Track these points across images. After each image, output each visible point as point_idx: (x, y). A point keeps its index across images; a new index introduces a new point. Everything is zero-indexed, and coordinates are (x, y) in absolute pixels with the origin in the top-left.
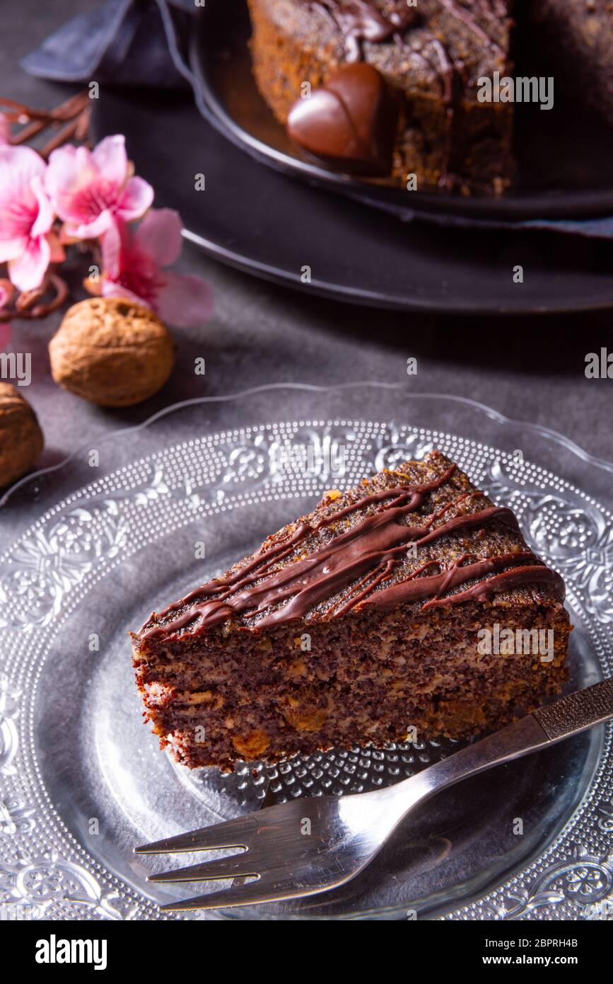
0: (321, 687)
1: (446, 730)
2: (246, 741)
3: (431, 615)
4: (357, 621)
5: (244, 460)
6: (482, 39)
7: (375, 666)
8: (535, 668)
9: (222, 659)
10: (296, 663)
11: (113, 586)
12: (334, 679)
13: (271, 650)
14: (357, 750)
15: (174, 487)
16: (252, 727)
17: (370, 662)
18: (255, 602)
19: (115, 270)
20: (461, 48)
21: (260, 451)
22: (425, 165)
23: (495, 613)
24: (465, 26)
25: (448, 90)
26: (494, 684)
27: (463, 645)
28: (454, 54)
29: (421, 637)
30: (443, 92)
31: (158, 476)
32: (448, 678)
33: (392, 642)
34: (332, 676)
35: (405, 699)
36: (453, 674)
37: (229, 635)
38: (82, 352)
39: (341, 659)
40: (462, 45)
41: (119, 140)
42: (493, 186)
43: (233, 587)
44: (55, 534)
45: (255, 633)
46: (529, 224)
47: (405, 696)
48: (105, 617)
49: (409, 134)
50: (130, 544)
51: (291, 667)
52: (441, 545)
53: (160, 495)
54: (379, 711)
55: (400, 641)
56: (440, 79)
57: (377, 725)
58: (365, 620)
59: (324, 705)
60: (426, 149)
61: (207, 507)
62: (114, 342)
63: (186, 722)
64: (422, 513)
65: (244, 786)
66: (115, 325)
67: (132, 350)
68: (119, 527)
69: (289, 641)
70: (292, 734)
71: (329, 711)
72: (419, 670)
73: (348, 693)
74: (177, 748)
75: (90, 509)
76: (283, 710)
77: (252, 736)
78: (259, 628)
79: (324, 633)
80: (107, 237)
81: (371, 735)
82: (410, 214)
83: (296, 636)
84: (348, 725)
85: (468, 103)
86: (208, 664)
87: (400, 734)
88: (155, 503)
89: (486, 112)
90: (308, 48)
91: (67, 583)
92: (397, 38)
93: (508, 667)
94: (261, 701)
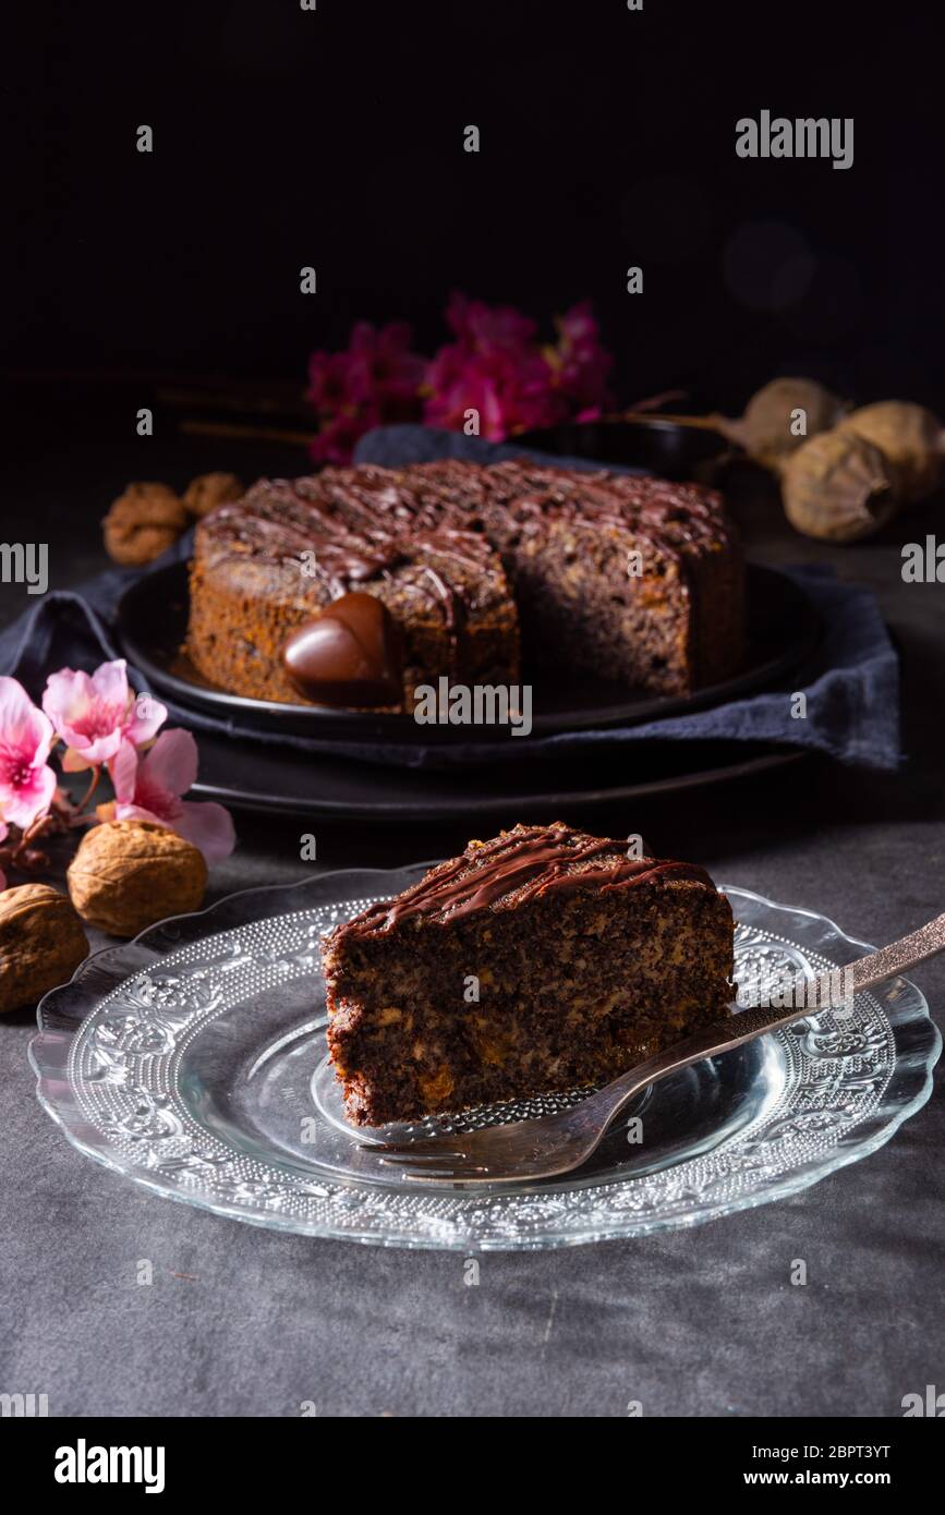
0: (506, 1002)
2: (433, 1078)
3: (609, 901)
4: (540, 911)
6: (475, 567)
7: (557, 973)
8: (706, 977)
9: (413, 963)
10: (482, 970)
12: (517, 996)
13: (460, 950)
15: (257, 956)
16: (439, 1061)
17: (552, 967)
19: (132, 793)
20: (456, 575)
23: (666, 898)
24: (452, 559)
25: (450, 614)
26: (669, 1002)
27: (637, 944)
28: (451, 582)
29: (600, 931)
30: (444, 618)
31: (238, 948)
32: (625, 993)
33: (571, 939)
34: (516, 989)
35: (584, 1025)
36: (630, 987)
37: (422, 929)
38: (114, 863)
39: (526, 962)
41: (120, 664)
44: (146, 992)
45: (445, 926)
46: (556, 739)
47: (584, 1020)
50: (228, 1000)
53: (245, 963)
54: (561, 1044)
55: (581, 937)
56: (440, 605)
57: (558, 1061)
58: (547, 907)
59: (509, 1029)
61: (298, 969)
62: (150, 852)
63: (374, 1054)
66: (147, 837)
67: (169, 859)
68: (211, 987)
69: (477, 936)
70: (477, 1072)
71: (514, 1037)
72: (598, 979)
73: (531, 1012)
74: (358, 1101)
75: (175, 975)
76: (469, 1034)
77: (438, 1073)
78: (448, 921)
79: (511, 926)
80: (118, 760)
81: (554, 1076)
82: (422, 752)
83: (483, 930)
84: (529, 1061)
85: (472, 628)
86: (399, 970)
87: (580, 1078)
88: (241, 968)
89: (493, 635)
90: (282, 602)
91: (172, 1025)
92: (386, 573)
93: (680, 979)
94: (448, 1022)
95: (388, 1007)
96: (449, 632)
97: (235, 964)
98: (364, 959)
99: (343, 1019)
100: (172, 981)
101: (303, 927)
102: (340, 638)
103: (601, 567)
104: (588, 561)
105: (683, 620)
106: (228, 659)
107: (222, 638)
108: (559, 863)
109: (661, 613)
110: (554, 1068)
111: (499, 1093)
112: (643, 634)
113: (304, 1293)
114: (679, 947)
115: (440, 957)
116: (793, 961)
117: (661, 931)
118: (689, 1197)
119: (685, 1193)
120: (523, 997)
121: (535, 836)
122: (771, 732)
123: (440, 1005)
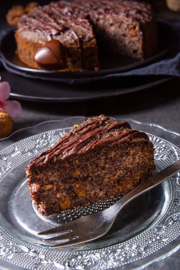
0: (85, 179)
1: (122, 192)
2: (64, 202)
3: (115, 147)
4: (93, 152)
5: (41, 142)
6: (85, 30)
7: (100, 169)
8: (146, 165)
9: (54, 171)
10: (76, 171)
11: (9, 179)
12: (88, 176)
13: (69, 166)
14: (97, 203)
15: (22, 151)
16: (65, 197)
17: (98, 167)
18: (62, 152)
20: (80, 33)
21: (45, 139)
22: (74, 67)
23: (133, 145)
24: (80, 28)
25: (78, 43)
26: (135, 173)
27: (124, 158)
28: (78, 34)
29: (113, 156)
30: (77, 44)
31: (16, 149)
32: (121, 172)
33: (104, 159)
34: (87, 175)
35: (109, 182)
36: (123, 170)
37: (56, 161)
39: (90, 167)
42: (95, 70)
43: (53, 151)
45: (64, 160)
47: (109, 180)
48: (8, 187)
49: (69, 59)
50: (12, 167)
51: (75, 172)
52: (112, 131)
53: (18, 154)
54: (102, 187)
55: (106, 158)
56: (76, 41)
57: (102, 192)
58: (96, 151)
59: (86, 186)
60: (74, 62)
61: (33, 155)
63: (45, 197)
64: (104, 125)
65: (65, 218)
68: (8, 163)
69: (74, 162)
70: (77, 198)
71: (88, 188)
72: (113, 169)
73: (93, 180)
74: (42, 209)
76: (74, 189)
77: (65, 200)
78: (65, 158)
79: (84, 158)
81: (101, 196)
83: (76, 160)
84: (93, 193)
85: (85, 47)
86: (50, 174)
87: (109, 196)
88: (17, 156)
89: (90, 48)
90: (36, 42)
92: (61, 33)
93: (138, 166)
94: (67, 186)
95: (48, 185)
96: (78, 48)
97: (16, 154)
98: (39, 172)
99: (34, 188)
101: (36, 140)
102: (49, 52)
103: (120, 27)
104: (116, 25)
105: (141, 41)
106: (25, 56)
108: (100, 134)
109: (135, 39)
110: (101, 194)
111: (85, 203)
112: (131, 44)
114: (137, 158)
115: (63, 169)
116: (172, 150)
117: (131, 154)
118: (139, 254)
119: (138, 252)
120: (90, 177)
121: (93, 123)
122: (164, 72)
123: (64, 182)
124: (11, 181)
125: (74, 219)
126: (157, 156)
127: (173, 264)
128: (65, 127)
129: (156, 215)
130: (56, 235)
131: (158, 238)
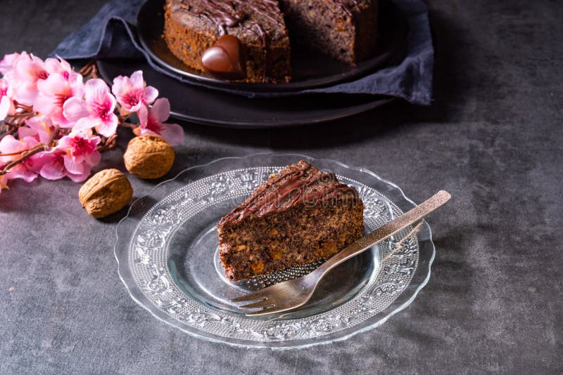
0: (282, 240)
1: (324, 256)
2: (256, 266)
3: (319, 205)
4: (294, 210)
5: (218, 186)
6: (274, 21)
7: (300, 229)
8: (353, 225)
9: (249, 230)
10: (274, 230)
12: (286, 237)
13: (266, 225)
14: (294, 268)
15: (193, 198)
16: (258, 260)
17: (298, 227)
18: (258, 208)
19: (146, 124)
21: (222, 182)
22: (256, 75)
23: (339, 202)
24: (265, 17)
25: (264, 42)
26: (340, 234)
27: (329, 217)
28: (265, 28)
29: (316, 214)
30: (262, 43)
31: (186, 195)
32: (324, 232)
33: (306, 218)
34: (286, 235)
35: (310, 243)
36: (326, 231)
37: (252, 219)
38: (141, 156)
39: (289, 226)
40: (267, 25)
41: (140, 72)
42: (285, 80)
43: (248, 206)
44: (154, 218)
45: (261, 218)
49: (248, 63)
50: (184, 219)
51: (272, 232)
52: (316, 185)
53: (189, 202)
54: (301, 250)
55: (309, 217)
56: (260, 39)
57: (300, 256)
58: (297, 209)
59: (283, 248)
60: (256, 68)
61: (208, 203)
62: (153, 150)
63: (236, 260)
64: (305, 177)
65: (256, 285)
66: (152, 144)
67: (161, 153)
68: (177, 213)
69: (272, 220)
70: (271, 262)
71: (285, 250)
72: (315, 229)
73: (291, 242)
74: (230, 273)
75: (164, 208)
76: (269, 251)
77: (258, 264)
78: (262, 216)
79: (284, 216)
80: (141, 111)
81: (299, 261)
82: (254, 94)
83: (274, 218)
84: (290, 257)
85: (272, 47)
86: (245, 233)
87: (308, 260)
88: (188, 204)
89: (281, 49)
90: (201, 33)
91: (165, 233)
92: (240, 24)
93: (344, 226)
94: (262, 247)
95: (240, 245)
96: (263, 49)
97: (185, 202)
98: (232, 231)
99: (225, 249)
100: (163, 212)
101: (210, 184)
102: (222, 55)
103: (322, 13)
104: (317, 10)
105: (353, 38)
106: (180, 49)
107: (177, 39)
108: (302, 189)
109: (344, 34)
110: (299, 258)
111: (280, 267)
112: (338, 40)
113: (212, 355)
115: (259, 227)
116: (386, 205)
117: (337, 212)
118: (343, 324)
119: (342, 322)
120: (288, 237)
121: (293, 173)
122: (383, 90)
123: (259, 242)
124: (182, 237)
125: (267, 286)
126: (367, 213)
127: (380, 338)
128: (248, 167)
129: (363, 283)
130: (248, 303)
131: (364, 309)
